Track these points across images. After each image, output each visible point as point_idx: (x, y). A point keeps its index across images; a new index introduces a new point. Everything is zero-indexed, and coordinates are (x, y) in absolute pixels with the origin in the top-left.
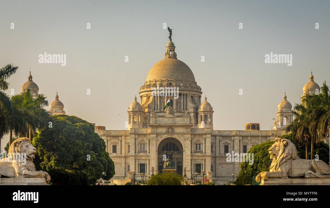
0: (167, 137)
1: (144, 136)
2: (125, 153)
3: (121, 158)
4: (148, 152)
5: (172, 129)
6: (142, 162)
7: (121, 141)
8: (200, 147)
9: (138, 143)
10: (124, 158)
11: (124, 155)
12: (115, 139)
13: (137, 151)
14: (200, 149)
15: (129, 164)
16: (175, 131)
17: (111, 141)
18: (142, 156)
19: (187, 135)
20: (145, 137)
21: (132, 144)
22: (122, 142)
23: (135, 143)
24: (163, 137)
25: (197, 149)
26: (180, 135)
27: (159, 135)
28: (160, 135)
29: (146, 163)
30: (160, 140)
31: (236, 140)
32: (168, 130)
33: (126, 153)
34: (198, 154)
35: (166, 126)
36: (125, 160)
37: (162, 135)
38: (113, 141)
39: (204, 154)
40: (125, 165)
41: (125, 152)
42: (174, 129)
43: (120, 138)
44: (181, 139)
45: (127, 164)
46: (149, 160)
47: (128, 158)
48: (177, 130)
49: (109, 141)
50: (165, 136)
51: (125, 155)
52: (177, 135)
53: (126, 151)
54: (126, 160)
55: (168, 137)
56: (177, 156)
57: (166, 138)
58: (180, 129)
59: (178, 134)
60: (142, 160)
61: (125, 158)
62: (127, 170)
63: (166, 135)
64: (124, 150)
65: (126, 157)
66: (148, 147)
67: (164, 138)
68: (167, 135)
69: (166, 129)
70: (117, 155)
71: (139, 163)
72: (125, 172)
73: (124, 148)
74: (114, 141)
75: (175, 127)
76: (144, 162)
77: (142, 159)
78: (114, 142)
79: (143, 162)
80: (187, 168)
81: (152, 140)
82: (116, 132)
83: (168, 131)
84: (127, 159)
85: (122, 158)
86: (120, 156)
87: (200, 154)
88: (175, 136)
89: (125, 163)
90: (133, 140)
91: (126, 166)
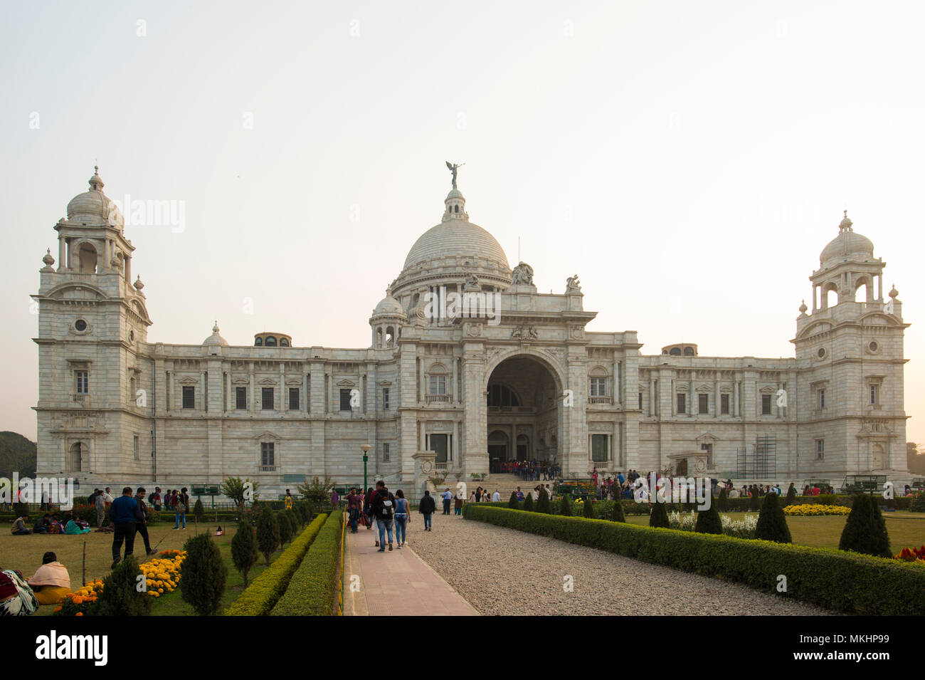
0: (514, 354)
1: (442, 353)
2: (376, 411)
3: (364, 424)
4: (455, 398)
5: (530, 329)
6: (436, 429)
7: (365, 377)
8: (602, 387)
9: (425, 373)
10: (374, 423)
11: (372, 417)
12: (346, 372)
13: (423, 398)
14: (602, 392)
15: (386, 442)
16: (539, 336)
17: (337, 377)
18: (440, 411)
19: (575, 347)
20: (445, 354)
21: (408, 374)
22: (368, 379)
23: (418, 372)
24: (504, 352)
25: (594, 393)
26: (554, 348)
27: (491, 347)
28: (496, 346)
29: (448, 432)
30: (495, 360)
31: (664, 380)
32: (518, 332)
33: (380, 410)
34: (602, 406)
35: (514, 318)
36: (376, 429)
37: (500, 347)
38: (342, 377)
39: (617, 406)
40: (377, 444)
41: (377, 407)
42: (536, 329)
43: (361, 370)
44: (554, 359)
45: (381, 440)
46: (460, 423)
47: (385, 425)
48: (545, 333)
49: (330, 378)
50: (508, 352)
51: (377, 415)
52: (544, 348)
53: (379, 406)
54: (380, 431)
55: (519, 353)
56: (518, 420)
57: (511, 355)
58: (554, 330)
59: (547, 344)
60: (437, 424)
61: (376, 424)
62: (382, 456)
63: (510, 348)
64: (374, 402)
65: (378, 422)
66: (455, 385)
67: (507, 357)
68: (516, 348)
69: (511, 331)
70: (354, 417)
71: (429, 433)
72: (377, 462)
73: (373, 398)
74: (345, 377)
75: (540, 325)
76: (442, 428)
77: (437, 419)
78: (345, 381)
79: (439, 430)
80: (577, 446)
81: (469, 362)
82: (350, 352)
83: (519, 335)
84: (381, 428)
85: (369, 424)
86: (364, 418)
87: (606, 407)
88: (540, 352)
89: (377, 439)
90: (410, 362)
91: (380, 446)
